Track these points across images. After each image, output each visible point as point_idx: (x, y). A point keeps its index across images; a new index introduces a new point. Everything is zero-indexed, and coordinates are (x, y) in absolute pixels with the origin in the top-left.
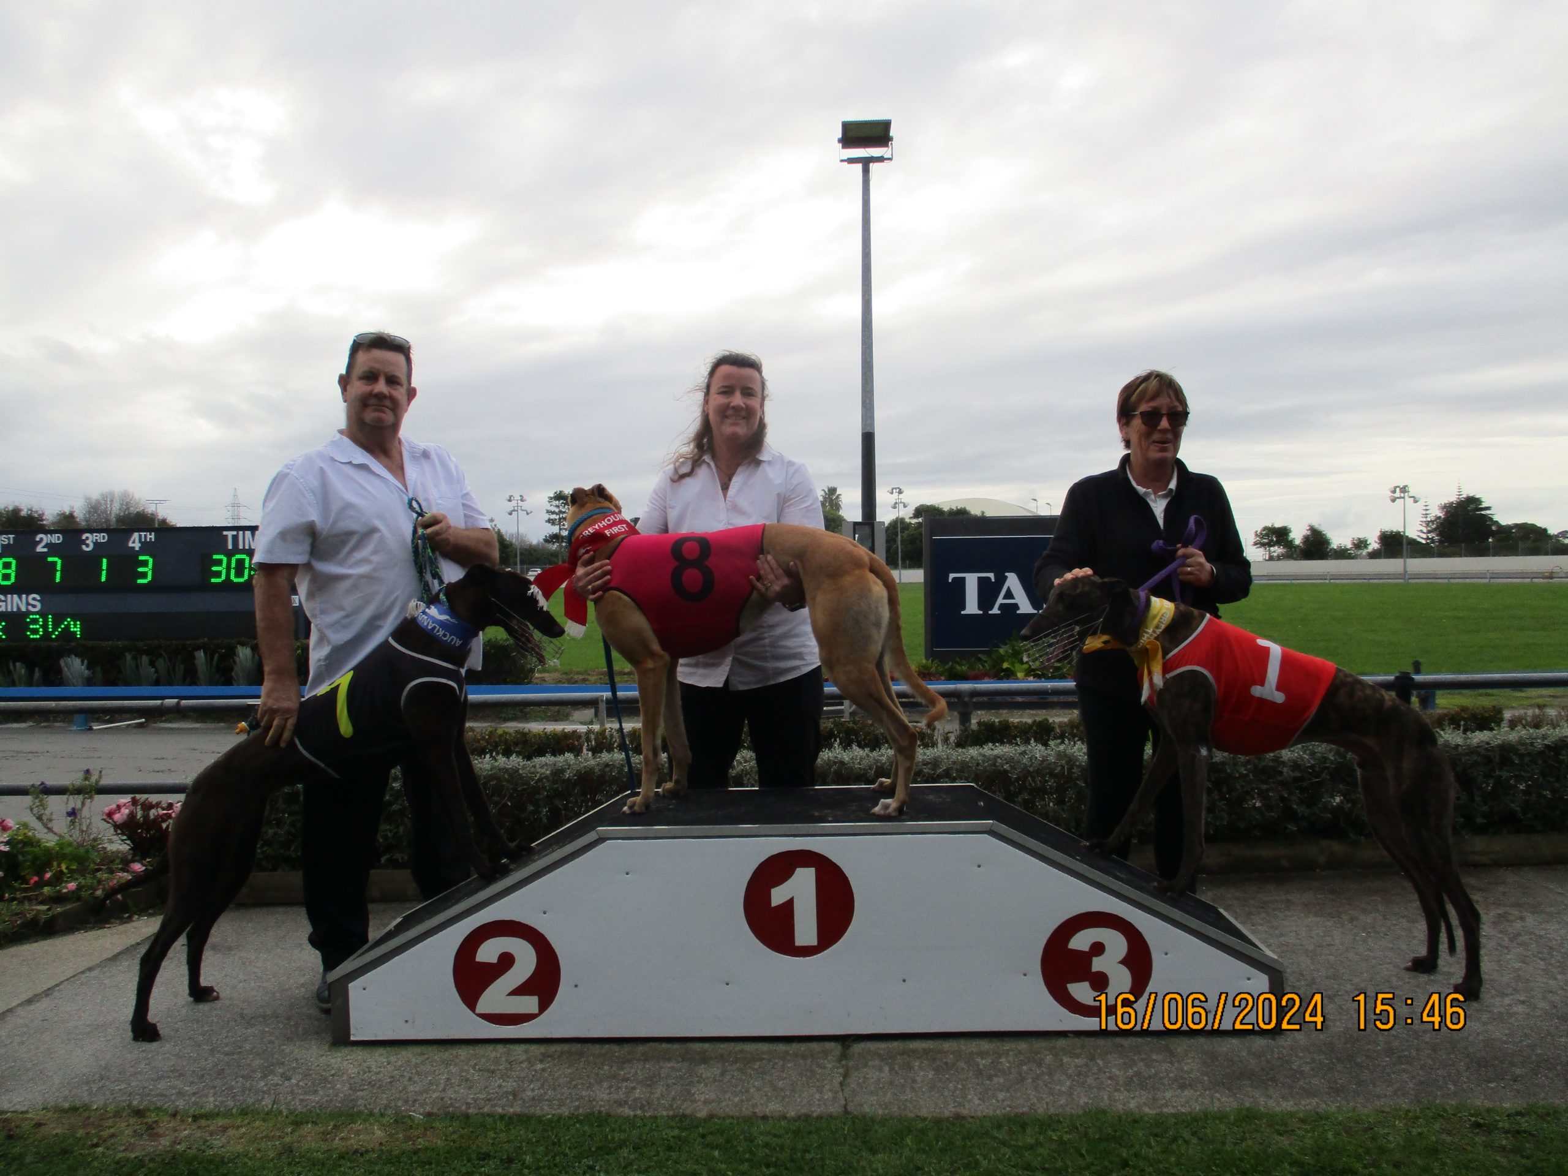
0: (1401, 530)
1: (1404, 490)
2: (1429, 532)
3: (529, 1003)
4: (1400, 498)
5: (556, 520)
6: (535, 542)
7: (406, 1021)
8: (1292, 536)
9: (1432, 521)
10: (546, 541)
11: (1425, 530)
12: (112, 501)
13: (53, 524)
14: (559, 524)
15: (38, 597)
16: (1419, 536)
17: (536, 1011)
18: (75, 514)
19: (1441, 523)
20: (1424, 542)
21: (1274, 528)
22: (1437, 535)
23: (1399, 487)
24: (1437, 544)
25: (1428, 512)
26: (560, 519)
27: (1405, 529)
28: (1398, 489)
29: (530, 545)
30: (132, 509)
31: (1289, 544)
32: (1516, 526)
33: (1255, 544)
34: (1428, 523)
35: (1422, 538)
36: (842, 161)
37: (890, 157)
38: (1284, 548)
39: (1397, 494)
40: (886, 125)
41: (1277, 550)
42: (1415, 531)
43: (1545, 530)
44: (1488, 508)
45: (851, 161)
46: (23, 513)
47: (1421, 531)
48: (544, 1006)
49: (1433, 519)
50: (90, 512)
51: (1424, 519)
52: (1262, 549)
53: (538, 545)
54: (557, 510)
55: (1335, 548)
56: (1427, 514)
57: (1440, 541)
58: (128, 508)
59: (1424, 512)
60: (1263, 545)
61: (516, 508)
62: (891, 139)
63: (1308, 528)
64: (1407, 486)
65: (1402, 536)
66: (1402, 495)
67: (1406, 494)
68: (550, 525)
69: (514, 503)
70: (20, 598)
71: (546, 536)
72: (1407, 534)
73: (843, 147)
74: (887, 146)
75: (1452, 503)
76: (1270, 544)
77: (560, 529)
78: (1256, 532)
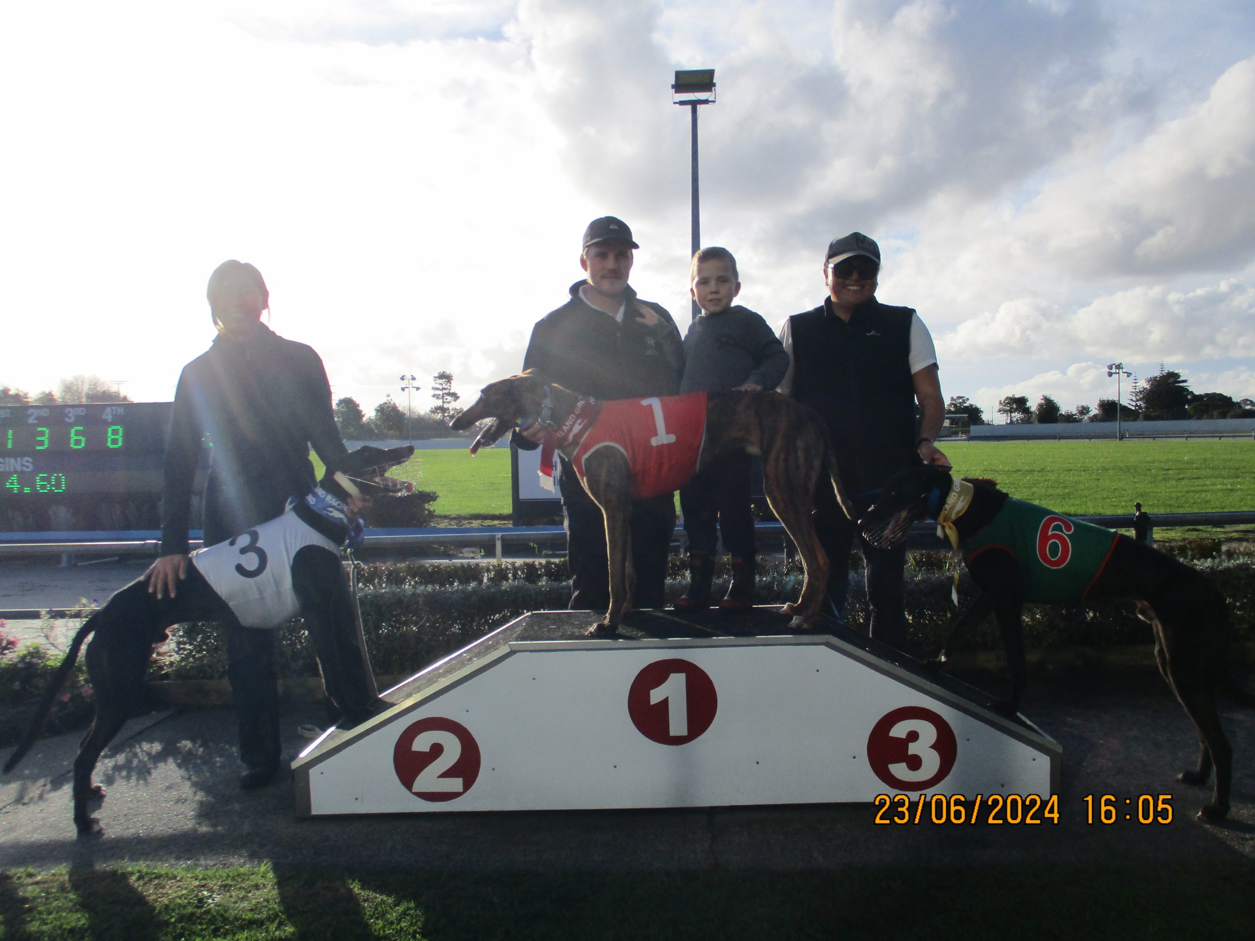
0: (1116, 399)
1: (1119, 367)
2: (1137, 400)
3: (455, 784)
4: (1116, 373)
5: (440, 395)
6: (422, 413)
7: (357, 799)
8: (1028, 404)
9: (1140, 392)
10: (432, 412)
11: (1134, 399)
12: (82, 382)
13: (36, 401)
14: (443, 398)
15: (31, 460)
16: (1129, 404)
17: (461, 790)
18: (53, 393)
19: (1147, 394)
20: (1133, 408)
21: (1015, 398)
22: (1144, 403)
23: (1115, 364)
24: (1144, 410)
25: (1137, 385)
26: (443, 394)
27: (1119, 398)
28: (1114, 366)
29: (419, 415)
30: (99, 388)
31: (1026, 411)
32: (1207, 395)
33: (1000, 411)
34: (1136, 394)
35: (1132, 405)
36: (675, 103)
37: (714, 100)
38: (1022, 414)
39: (1113, 371)
40: (711, 73)
41: (1017, 416)
42: (1127, 400)
43: (1230, 398)
44: (1185, 381)
45: (682, 103)
46: (12, 392)
47: (1132, 400)
48: (467, 786)
49: (1142, 390)
50: (64, 391)
51: (1134, 390)
52: (1005, 415)
53: (425, 415)
54: (441, 387)
55: (1064, 413)
56: (1136, 386)
57: (1146, 408)
58: (96, 388)
59: (1134, 385)
60: (1005, 411)
61: (408, 386)
62: (714, 85)
63: (1042, 398)
64: (1121, 364)
65: (1117, 404)
66: (1117, 371)
67: (1121, 370)
68: (435, 399)
69: (406, 381)
70: (16, 461)
71: (432, 408)
72: (1120, 403)
73: (676, 92)
74: (710, 90)
75: (1156, 377)
76: (1011, 411)
77: (443, 402)
78: (1001, 401)
